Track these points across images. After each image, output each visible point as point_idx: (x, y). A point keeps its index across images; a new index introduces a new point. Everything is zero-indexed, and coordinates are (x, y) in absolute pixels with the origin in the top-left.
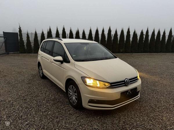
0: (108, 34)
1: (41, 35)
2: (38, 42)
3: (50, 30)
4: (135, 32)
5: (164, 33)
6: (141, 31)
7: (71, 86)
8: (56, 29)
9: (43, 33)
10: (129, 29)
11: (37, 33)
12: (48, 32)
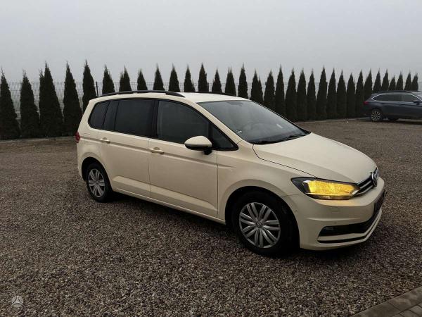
0: (199, 81)
1: (19, 87)
2: (13, 107)
3: (47, 72)
4: (255, 78)
5: (312, 78)
6: (268, 76)
7: (252, 204)
8: (66, 69)
9: (26, 80)
10: (243, 71)
11: (8, 81)
12: (42, 79)
